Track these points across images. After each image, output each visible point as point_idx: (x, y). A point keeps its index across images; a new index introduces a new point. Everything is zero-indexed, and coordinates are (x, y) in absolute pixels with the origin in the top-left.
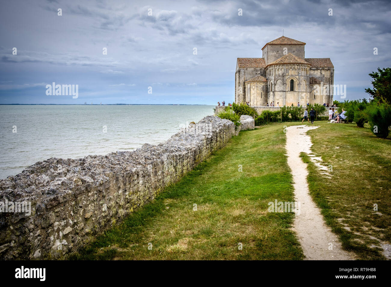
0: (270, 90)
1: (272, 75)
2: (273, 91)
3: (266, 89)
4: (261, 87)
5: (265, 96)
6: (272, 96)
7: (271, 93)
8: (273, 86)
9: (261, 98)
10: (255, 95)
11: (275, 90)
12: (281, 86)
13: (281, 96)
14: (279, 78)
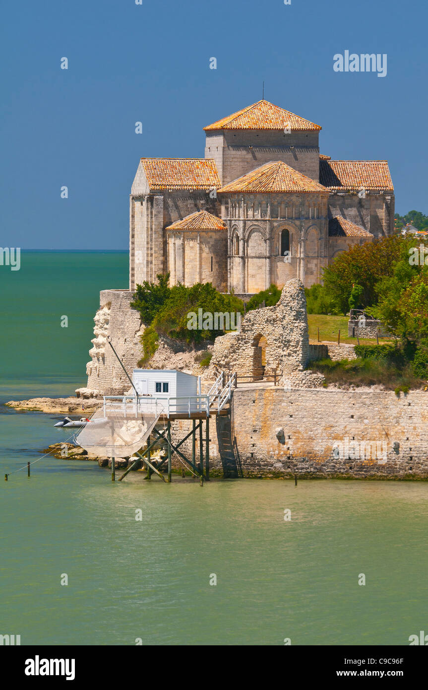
0: (234, 252)
1: (237, 216)
2: (241, 254)
3: (224, 249)
4: (211, 243)
5: (220, 266)
6: (240, 268)
7: (237, 261)
8: (241, 243)
9: (212, 271)
10: (195, 263)
11: (247, 253)
12: (260, 244)
13: (260, 268)
14: (255, 225)
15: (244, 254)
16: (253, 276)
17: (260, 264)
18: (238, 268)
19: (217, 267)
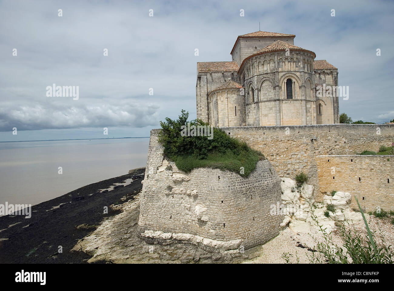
0: (251, 101)
1: (251, 75)
2: (256, 101)
3: (243, 101)
4: (234, 97)
5: (241, 112)
7: (253, 106)
8: (255, 92)
9: (236, 116)
10: (225, 111)
11: (260, 99)
12: (270, 91)
13: (271, 109)
14: (266, 77)
15: (258, 100)
16: (266, 115)
17: (270, 106)
18: (254, 111)
19: (239, 113)
